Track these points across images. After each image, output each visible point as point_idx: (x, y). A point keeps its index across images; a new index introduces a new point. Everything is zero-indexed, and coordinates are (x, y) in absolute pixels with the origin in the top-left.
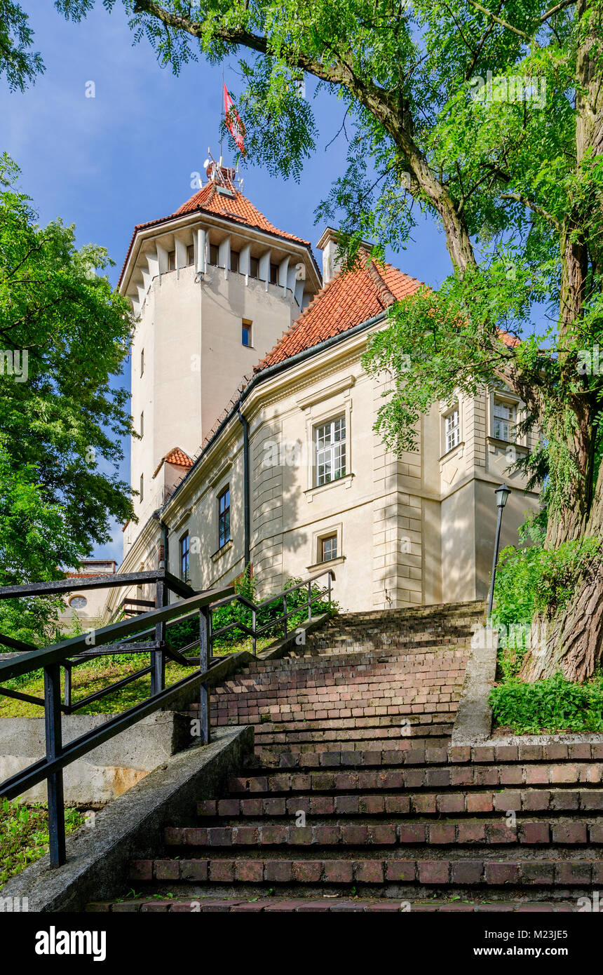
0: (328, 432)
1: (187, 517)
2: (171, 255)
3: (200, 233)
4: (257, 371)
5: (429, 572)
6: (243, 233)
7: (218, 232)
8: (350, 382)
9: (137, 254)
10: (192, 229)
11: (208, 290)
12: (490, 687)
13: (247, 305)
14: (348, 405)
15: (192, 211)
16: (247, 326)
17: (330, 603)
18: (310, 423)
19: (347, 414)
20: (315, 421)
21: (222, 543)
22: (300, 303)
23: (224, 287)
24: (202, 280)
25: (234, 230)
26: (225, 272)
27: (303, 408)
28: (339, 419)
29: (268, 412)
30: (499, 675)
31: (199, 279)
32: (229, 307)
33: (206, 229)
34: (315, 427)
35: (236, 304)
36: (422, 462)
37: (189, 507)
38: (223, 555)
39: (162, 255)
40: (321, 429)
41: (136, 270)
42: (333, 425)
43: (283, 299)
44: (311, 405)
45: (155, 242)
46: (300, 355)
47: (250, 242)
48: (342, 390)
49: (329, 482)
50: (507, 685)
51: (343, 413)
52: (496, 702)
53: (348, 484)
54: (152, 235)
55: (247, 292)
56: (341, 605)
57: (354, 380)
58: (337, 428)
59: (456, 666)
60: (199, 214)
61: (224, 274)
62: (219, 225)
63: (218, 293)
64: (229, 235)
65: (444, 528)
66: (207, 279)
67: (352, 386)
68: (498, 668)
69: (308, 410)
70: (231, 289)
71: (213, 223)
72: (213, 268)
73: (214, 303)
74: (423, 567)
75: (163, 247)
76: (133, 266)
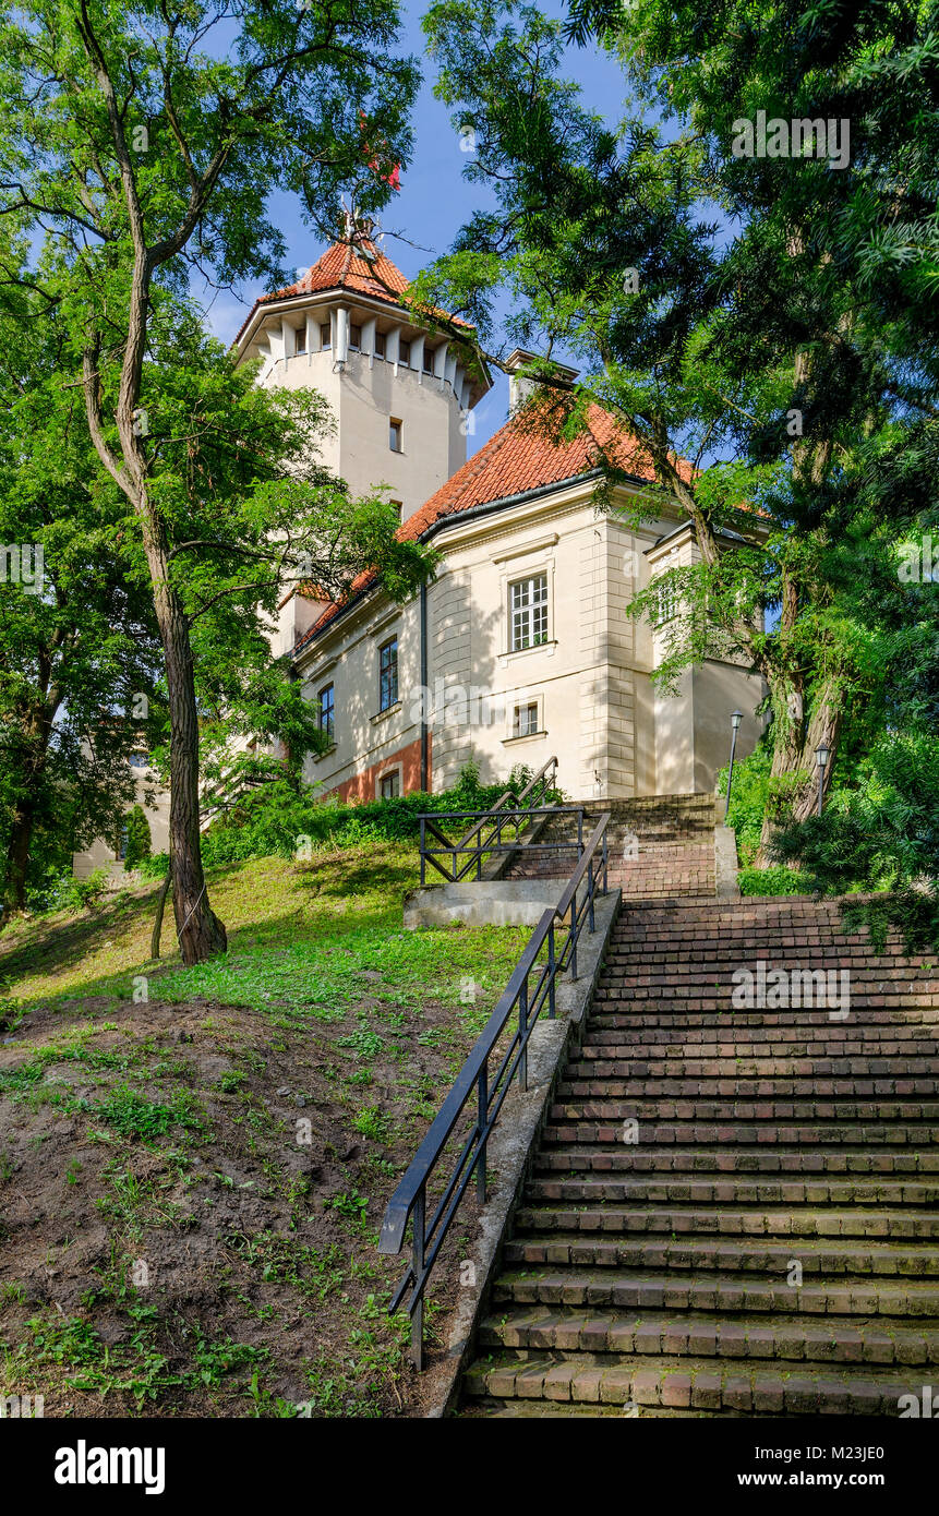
0: (526, 590)
1: (332, 666)
2: (300, 335)
3: (341, 313)
4: (441, 515)
5: (642, 753)
6: (393, 314)
7: (360, 312)
8: (553, 539)
9: (255, 330)
10: (330, 307)
11: (348, 381)
12: (736, 873)
13: (394, 400)
14: (550, 564)
15: (332, 288)
16: (396, 425)
17: (556, 790)
18: (505, 581)
19: (549, 575)
20: (511, 578)
21: (385, 704)
22: (459, 396)
23: (367, 377)
24: (342, 371)
25: (382, 310)
26: (370, 359)
27: (496, 562)
28: (540, 579)
29: (452, 562)
30: (740, 864)
31: (337, 369)
32: (373, 404)
33: (347, 309)
34: (510, 584)
35: (382, 399)
36: (634, 631)
37: (335, 654)
38: (388, 717)
39: (288, 334)
40: (518, 585)
41: (251, 347)
42: (531, 584)
43: (440, 392)
44: (507, 559)
45: (280, 318)
46: (495, 504)
47: (400, 324)
48: (544, 547)
49: (526, 647)
50: (747, 870)
51: (545, 572)
52: (741, 881)
53: (550, 652)
54: (279, 310)
55: (395, 384)
56: (569, 794)
57: (558, 538)
58: (536, 587)
59: (704, 856)
60: (341, 292)
61: (368, 363)
62: (364, 304)
63: (359, 384)
64: (376, 316)
65: (658, 708)
66: (348, 368)
67: (555, 544)
68: (739, 859)
69: (502, 564)
70: (376, 380)
71: (357, 302)
72: (355, 355)
73: (354, 398)
74: (634, 747)
75: (291, 324)
76: (248, 342)
